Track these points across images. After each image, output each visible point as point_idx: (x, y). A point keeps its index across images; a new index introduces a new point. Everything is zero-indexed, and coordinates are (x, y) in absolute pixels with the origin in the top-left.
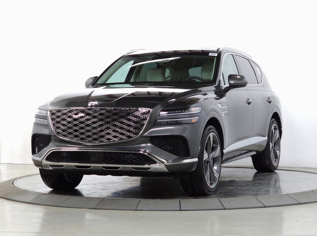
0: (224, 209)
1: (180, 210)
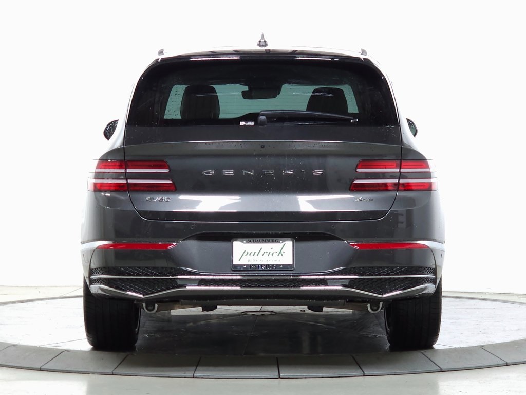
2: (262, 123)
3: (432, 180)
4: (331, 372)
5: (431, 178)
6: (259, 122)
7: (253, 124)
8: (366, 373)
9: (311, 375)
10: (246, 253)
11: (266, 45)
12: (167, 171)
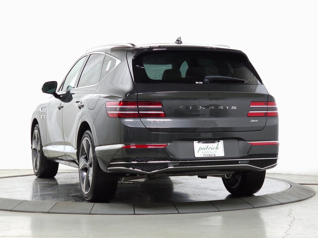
2: (207, 83)
3: (277, 111)
4: (162, 212)
5: (277, 110)
6: (205, 82)
7: (202, 83)
8: (180, 212)
9: (151, 213)
10: (201, 149)
11: (181, 43)
12: (161, 107)
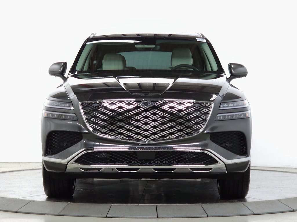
0: (208, 217)
1: (158, 217)
